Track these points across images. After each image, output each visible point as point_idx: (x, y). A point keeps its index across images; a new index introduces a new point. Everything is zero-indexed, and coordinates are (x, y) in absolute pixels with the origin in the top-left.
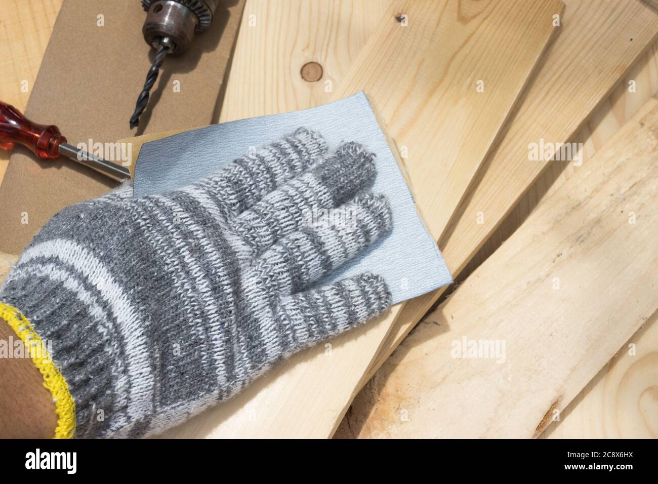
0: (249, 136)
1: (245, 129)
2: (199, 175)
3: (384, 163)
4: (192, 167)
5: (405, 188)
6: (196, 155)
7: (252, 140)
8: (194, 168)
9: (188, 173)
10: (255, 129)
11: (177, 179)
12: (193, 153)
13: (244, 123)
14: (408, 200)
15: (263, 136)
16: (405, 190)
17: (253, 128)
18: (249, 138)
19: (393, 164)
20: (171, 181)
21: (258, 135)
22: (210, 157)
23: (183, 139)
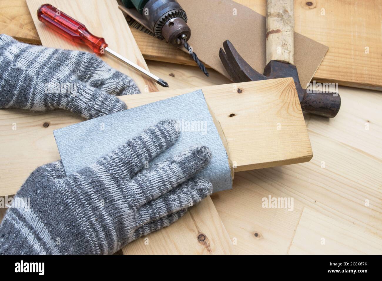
0: (136, 117)
1: (132, 114)
2: (105, 143)
3: (212, 134)
4: (99, 139)
5: (223, 149)
6: (101, 133)
7: (138, 119)
8: (100, 140)
9: (98, 143)
10: (139, 113)
11: (90, 147)
12: (98, 132)
13: (131, 111)
14: (224, 157)
15: (145, 116)
16: (223, 151)
17: (138, 112)
18: (136, 118)
19: (217, 135)
20: (86, 149)
21: (142, 116)
22: (111, 132)
23: (86, 126)
